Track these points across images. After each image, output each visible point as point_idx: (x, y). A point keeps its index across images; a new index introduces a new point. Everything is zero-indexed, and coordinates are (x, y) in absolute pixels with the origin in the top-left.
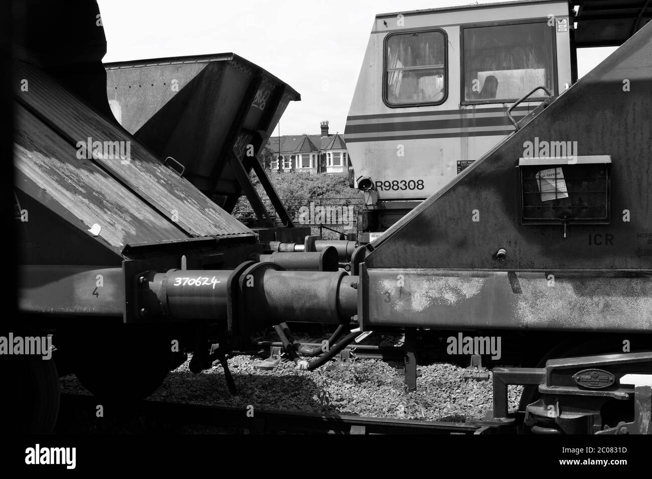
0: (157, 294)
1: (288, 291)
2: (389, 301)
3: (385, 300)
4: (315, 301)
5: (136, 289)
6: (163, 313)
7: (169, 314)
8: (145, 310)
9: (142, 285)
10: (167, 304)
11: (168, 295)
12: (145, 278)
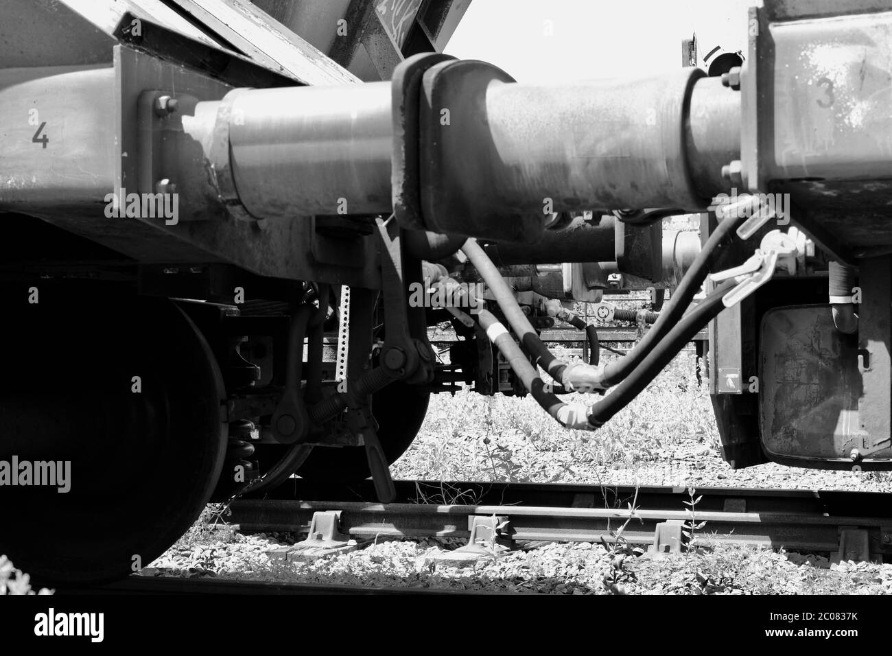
0: (204, 143)
1: (551, 116)
2: (832, 103)
3: (819, 102)
4: (625, 135)
5: (149, 126)
6: (218, 194)
7: (234, 197)
8: (170, 183)
9: (163, 117)
10: (228, 168)
11: (232, 143)
12: (172, 97)
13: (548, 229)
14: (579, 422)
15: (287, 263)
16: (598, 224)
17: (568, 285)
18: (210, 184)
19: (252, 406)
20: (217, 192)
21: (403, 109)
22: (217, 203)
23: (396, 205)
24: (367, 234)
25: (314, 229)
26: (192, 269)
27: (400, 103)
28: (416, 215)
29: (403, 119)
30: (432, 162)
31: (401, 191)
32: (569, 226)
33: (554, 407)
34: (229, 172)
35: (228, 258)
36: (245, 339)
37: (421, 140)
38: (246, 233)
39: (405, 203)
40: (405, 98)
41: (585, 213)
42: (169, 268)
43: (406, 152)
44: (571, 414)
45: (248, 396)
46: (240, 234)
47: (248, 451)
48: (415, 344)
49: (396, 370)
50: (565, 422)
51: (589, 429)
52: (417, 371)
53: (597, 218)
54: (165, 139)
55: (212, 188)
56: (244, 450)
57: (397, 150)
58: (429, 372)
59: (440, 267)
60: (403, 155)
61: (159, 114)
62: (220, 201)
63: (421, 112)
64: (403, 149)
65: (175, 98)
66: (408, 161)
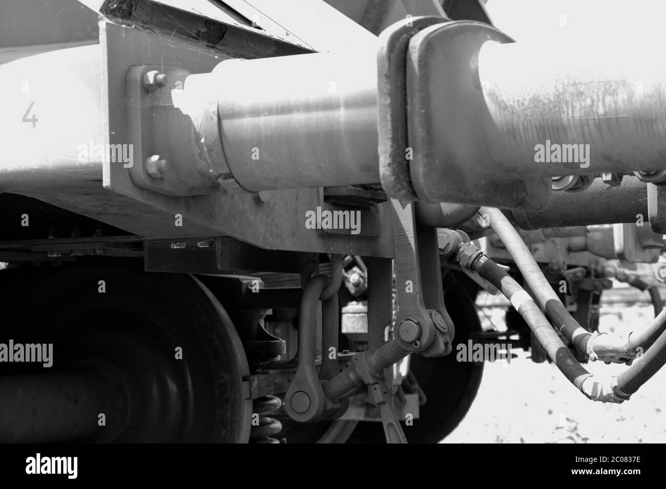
5: (136, 102)
6: (210, 169)
7: (226, 171)
8: (160, 159)
9: (152, 93)
10: (218, 142)
11: (221, 116)
12: (161, 72)
13: (566, 191)
14: (605, 394)
15: (294, 235)
16: (620, 184)
17: (620, 245)
18: (201, 158)
19: (277, 381)
20: (209, 167)
21: (387, 77)
22: (210, 178)
23: (383, 175)
24: (381, 201)
25: (322, 198)
26: (199, 244)
27: (385, 71)
28: (405, 184)
29: (388, 86)
30: (420, 130)
31: (388, 161)
32: (591, 187)
33: (580, 378)
34: (219, 146)
35: (228, 232)
36: (270, 312)
37: (409, 108)
38: (247, 206)
39: (394, 173)
40: (389, 65)
41: (604, 175)
42: (175, 243)
43: (392, 121)
44: (595, 385)
45: (271, 372)
46: (241, 207)
47: (275, 429)
48: (431, 315)
49: (411, 343)
50: (590, 394)
51: (615, 401)
52: (433, 343)
53: (617, 179)
54: (154, 114)
55: (203, 163)
56: (270, 428)
57: (384, 119)
58: (446, 344)
59: (460, 233)
60: (390, 124)
61: (148, 89)
62: (213, 176)
63: (408, 79)
64: (389, 117)
65: (163, 73)
66: (395, 129)
